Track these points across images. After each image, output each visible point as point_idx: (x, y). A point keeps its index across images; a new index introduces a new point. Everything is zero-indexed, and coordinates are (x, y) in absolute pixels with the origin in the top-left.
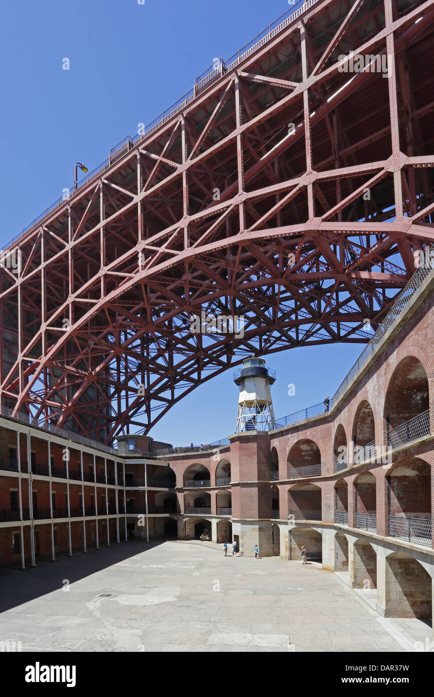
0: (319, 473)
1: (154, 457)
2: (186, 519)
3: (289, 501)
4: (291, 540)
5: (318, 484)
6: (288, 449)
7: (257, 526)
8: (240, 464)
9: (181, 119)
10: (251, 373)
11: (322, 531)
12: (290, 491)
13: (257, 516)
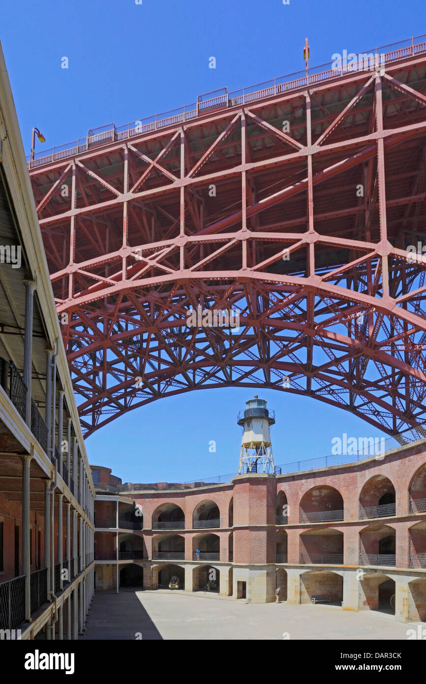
0: (342, 518)
1: (117, 493)
2: (154, 565)
3: (300, 546)
4: (301, 584)
5: (340, 529)
6: (301, 495)
7: (265, 571)
8: (250, 507)
9: (180, 130)
10: (257, 415)
11: (344, 574)
12: (301, 536)
13: (266, 561)
